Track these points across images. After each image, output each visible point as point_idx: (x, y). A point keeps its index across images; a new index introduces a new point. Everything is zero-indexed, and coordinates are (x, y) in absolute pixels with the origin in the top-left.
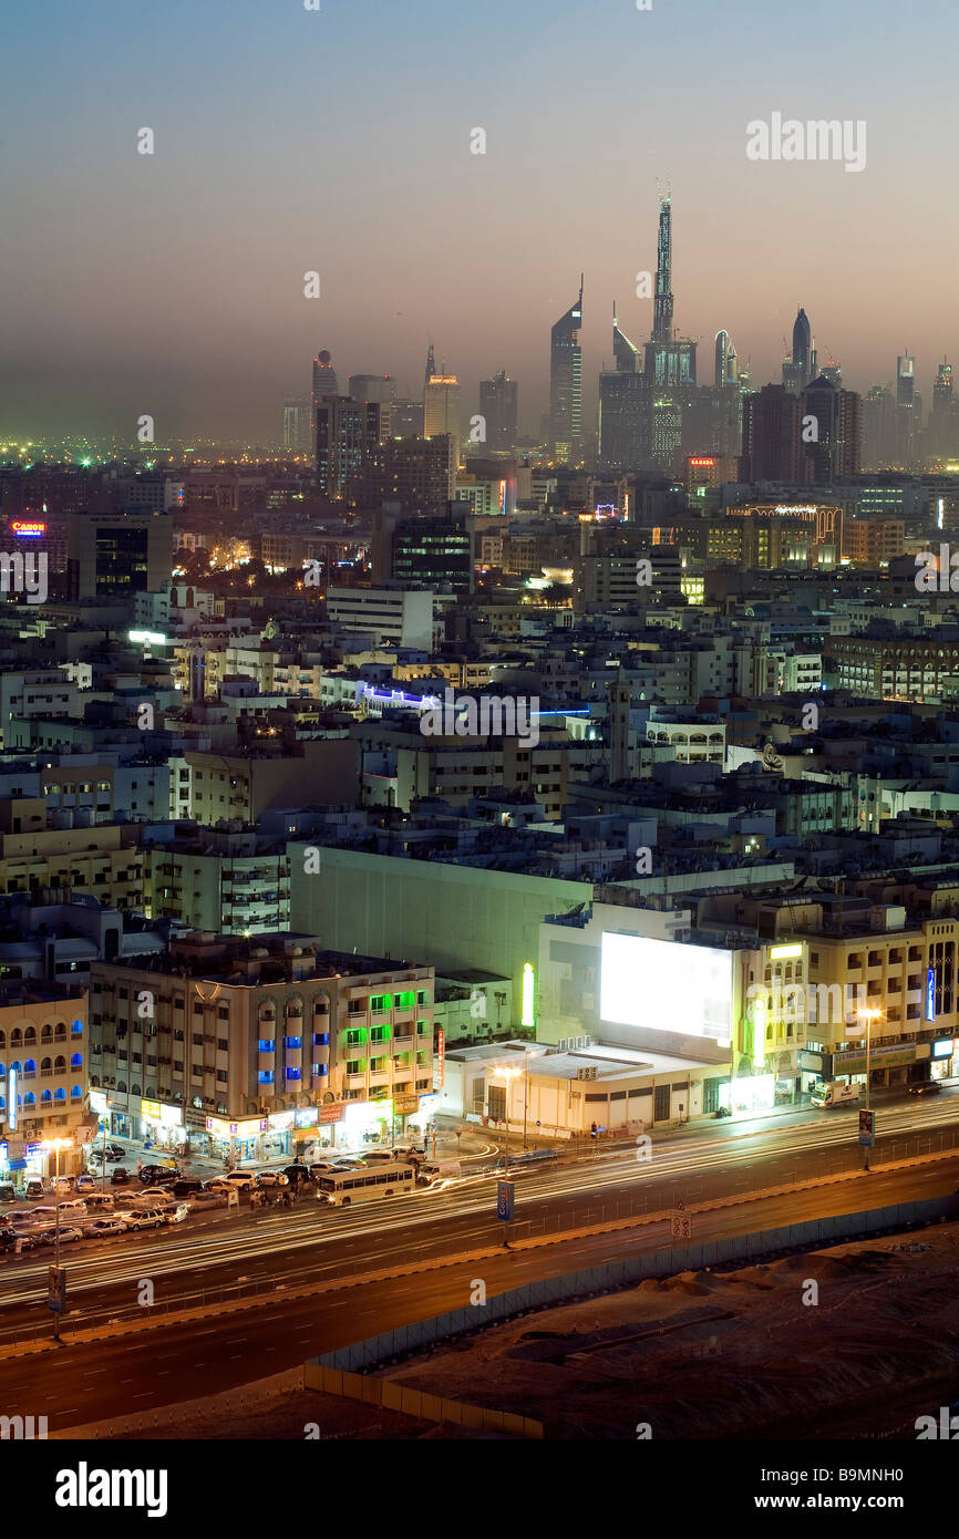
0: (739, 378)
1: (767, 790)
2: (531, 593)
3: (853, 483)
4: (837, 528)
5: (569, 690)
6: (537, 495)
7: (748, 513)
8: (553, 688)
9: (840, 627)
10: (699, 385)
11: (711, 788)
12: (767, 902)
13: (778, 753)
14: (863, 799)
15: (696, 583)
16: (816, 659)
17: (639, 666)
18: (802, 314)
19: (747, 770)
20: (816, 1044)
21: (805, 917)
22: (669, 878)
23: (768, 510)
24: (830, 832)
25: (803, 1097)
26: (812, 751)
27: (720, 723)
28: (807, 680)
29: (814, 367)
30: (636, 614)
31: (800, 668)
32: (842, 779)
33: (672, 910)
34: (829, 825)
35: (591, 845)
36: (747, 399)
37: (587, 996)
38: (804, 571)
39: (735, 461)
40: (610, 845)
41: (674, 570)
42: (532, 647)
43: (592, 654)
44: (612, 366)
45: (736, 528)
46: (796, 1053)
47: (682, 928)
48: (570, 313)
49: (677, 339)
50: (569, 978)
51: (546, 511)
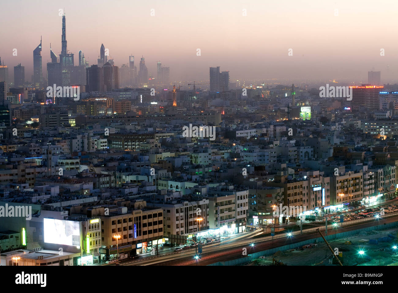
0: (86, 63)
1: (91, 177)
2: (28, 125)
3: (117, 91)
4: (112, 104)
5: (37, 151)
6: (30, 98)
7: (88, 101)
8: (32, 151)
9: (113, 131)
10: (75, 66)
11: (75, 177)
12: (89, 208)
13: (94, 167)
14: (118, 178)
15: (74, 121)
16: (106, 140)
17: (57, 144)
18: (102, 45)
19: (85, 171)
20: (104, 246)
21: (100, 211)
22: (62, 202)
23: (93, 100)
24: (108, 188)
25: (102, 261)
26: (103, 165)
27: (78, 159)
28: (103, 146)
29: (106, 59)
30: (56, 130)
31: (101, 143)
32: (111, 173)
33: (63, 211)
34: (108, 185)
35: (41, 194)
36: (87, 69)
37: (40, 236)
38: (104, 116)
39: (84, 86)
40: (46, 194)
41: (67, 117)
42: (27, 140)
43: (43, 141)
44: (50, 61)
45: (84, 105)
46: (98, 249)
47: (66, 216)
48: (38, 46)
49: (68, 53)
50: (35, 231)
51: (32, 102)
